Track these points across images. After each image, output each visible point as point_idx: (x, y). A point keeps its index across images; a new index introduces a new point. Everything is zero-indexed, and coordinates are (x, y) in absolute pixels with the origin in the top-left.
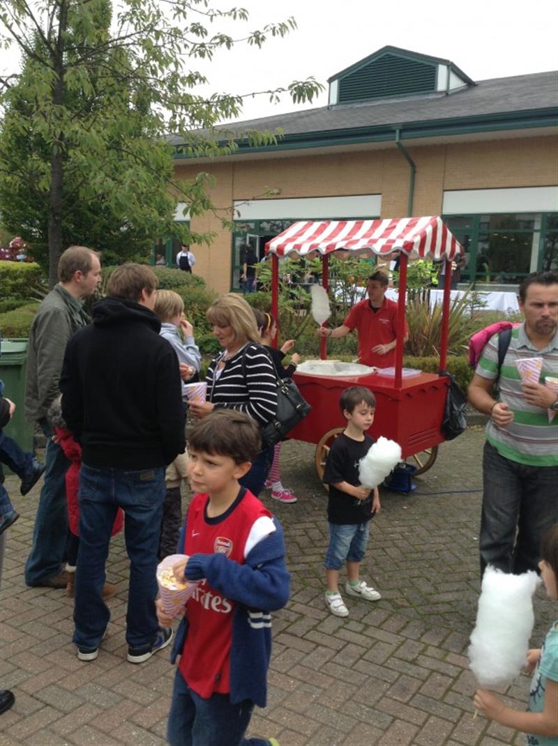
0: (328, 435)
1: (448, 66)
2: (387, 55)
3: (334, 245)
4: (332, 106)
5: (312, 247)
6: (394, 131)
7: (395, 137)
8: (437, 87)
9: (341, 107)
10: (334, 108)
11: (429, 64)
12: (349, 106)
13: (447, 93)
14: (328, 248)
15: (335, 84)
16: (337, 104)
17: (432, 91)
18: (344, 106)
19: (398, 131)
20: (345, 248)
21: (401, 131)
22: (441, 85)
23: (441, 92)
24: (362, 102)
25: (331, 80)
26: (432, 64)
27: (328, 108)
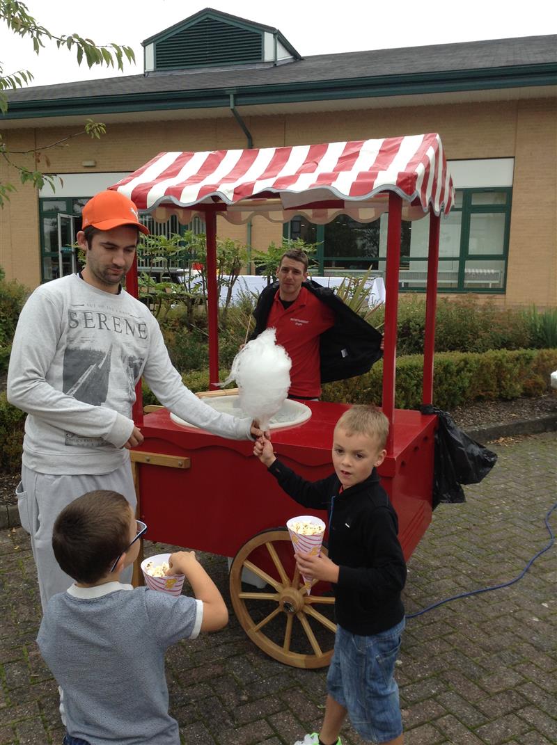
0: (253, 543)
1: (274, 34)
2: (207, 18)
3: (250, 187)
4: (149, 72)
5: (202, 192)
6: (228, 97)
7: (229, 102)
8: (264, 58)
9: (159, 74)
10: (151, 75)
11: (254, 31)
12: (169, 73)
13: (274, 64)
14: (237, 192)
15: (151, 48)
16: (155, 71)
17: (260, 61)
18: (163, 73)
19: (232, 96)
20: (274, 191)
21: (236, 96)
22: (268, 56)
23: (268, 63)
24: (183, 69)
25: (145, 44)
26: (258, 32)
27: (144, 75)
